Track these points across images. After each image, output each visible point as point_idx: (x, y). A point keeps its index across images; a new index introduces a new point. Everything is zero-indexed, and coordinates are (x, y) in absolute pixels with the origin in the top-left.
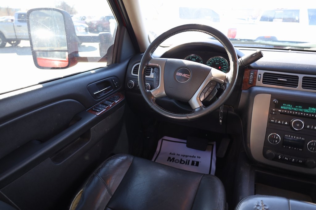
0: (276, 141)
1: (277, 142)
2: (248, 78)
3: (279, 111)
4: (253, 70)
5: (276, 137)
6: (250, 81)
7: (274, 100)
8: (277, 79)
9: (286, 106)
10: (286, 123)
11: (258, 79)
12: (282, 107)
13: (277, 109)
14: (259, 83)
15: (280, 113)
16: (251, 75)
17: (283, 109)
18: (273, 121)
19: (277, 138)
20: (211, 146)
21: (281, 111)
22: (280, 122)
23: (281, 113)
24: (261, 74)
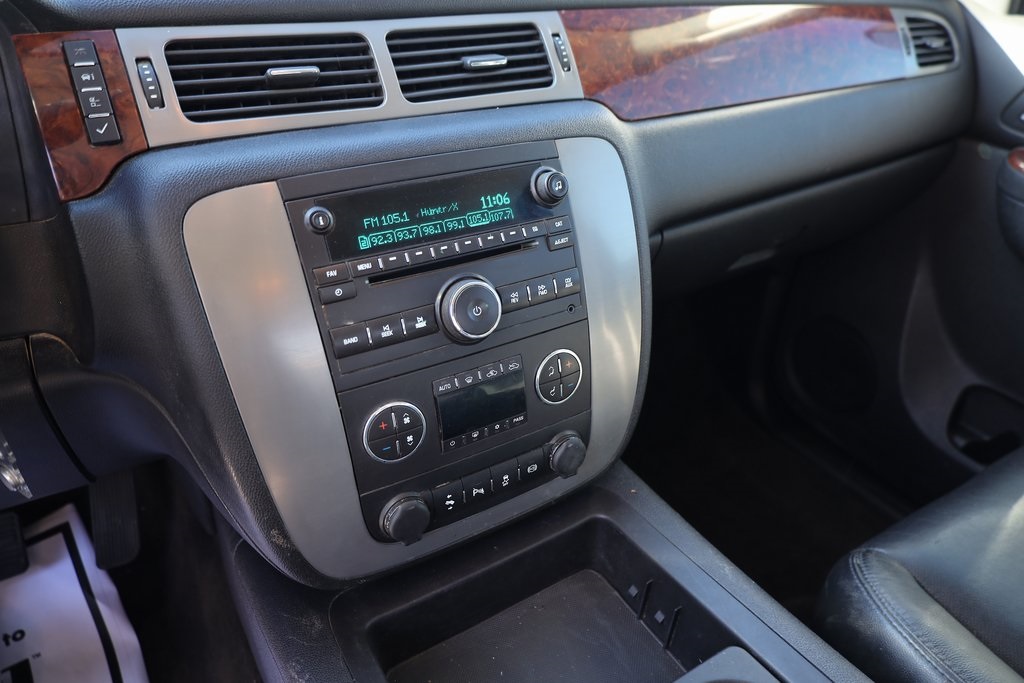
0: (410, 438)
1: (416, 440)
2: (71, 100)
3: (361, 267)
4: (82, 34)
5: (400, 420)
6: (100, 122)
7: (308, 214)
8: (263, 70)
9: (382, 228)
10: (421, 324)
11: (147, 93)
12: (365, 243)
13: (348, 263)
14: (166, 121)
15: (372, 280)
16: (86, 77)
17: (375, 250)
18: (354, 340)
19: (407, 420)
20: (60, 537)
21: (368, 266)
22: (390, 333)
23: (376, 277)
24: (147, 60)
